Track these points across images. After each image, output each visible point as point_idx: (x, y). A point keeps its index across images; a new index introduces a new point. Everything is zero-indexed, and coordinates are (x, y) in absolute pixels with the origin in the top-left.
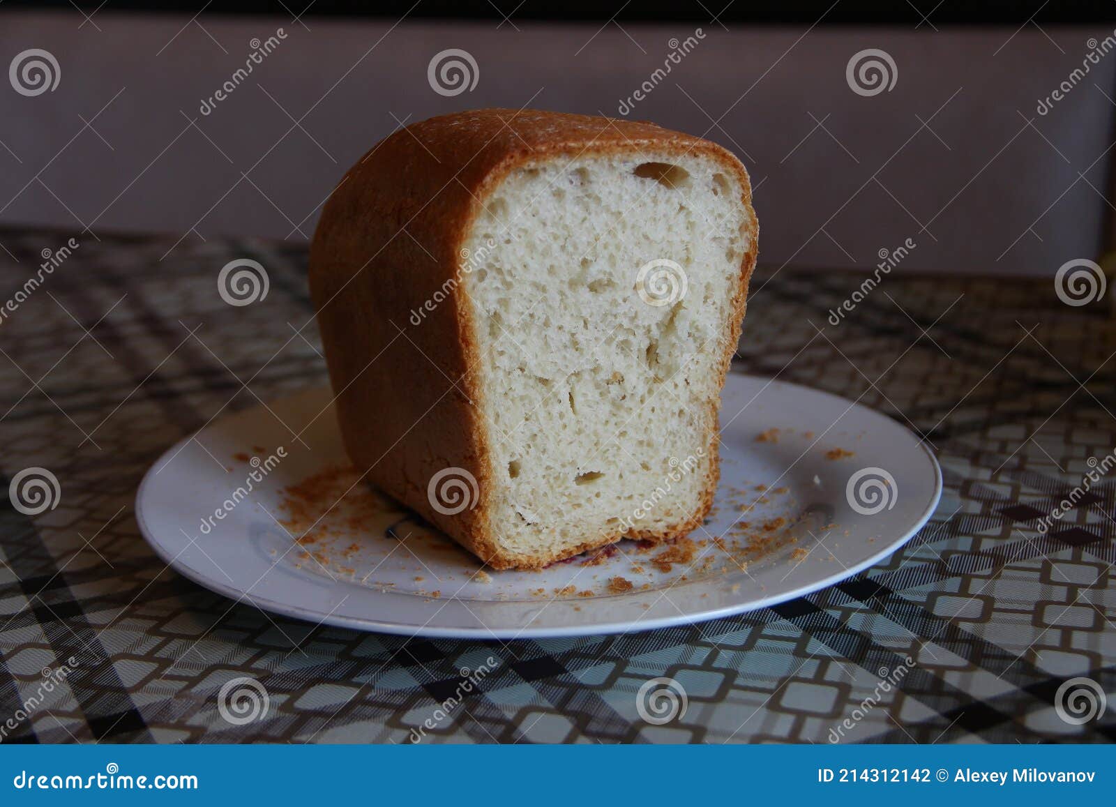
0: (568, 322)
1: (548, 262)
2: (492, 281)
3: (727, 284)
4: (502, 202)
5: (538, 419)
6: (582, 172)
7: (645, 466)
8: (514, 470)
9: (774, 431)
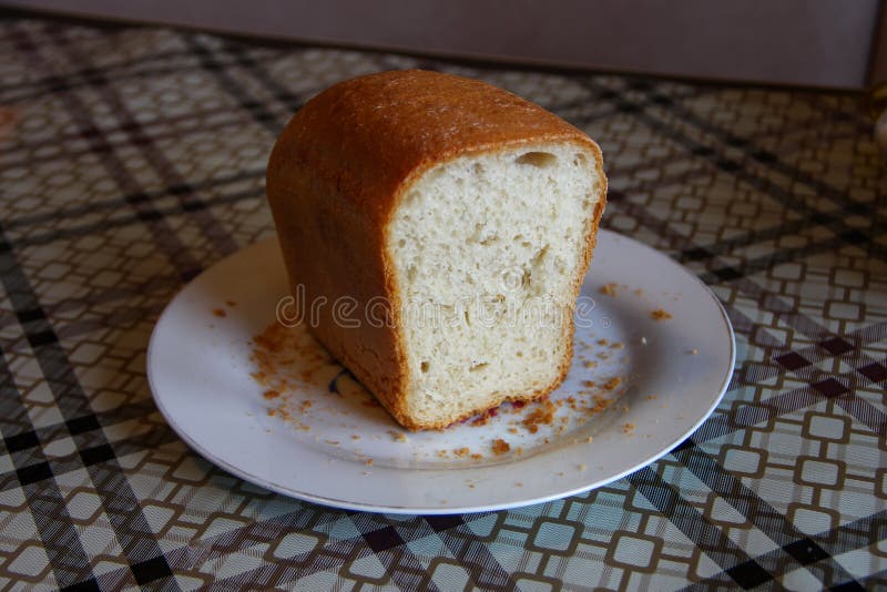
0: (465, 266)
1: (451, 228)
2: (410, 246)
3: (582, 226)
4: (418, 194)
5: (442, 332)
6: (478, 166)
7: (519, 354)
8: (425, 367)
9: (613, 285)
